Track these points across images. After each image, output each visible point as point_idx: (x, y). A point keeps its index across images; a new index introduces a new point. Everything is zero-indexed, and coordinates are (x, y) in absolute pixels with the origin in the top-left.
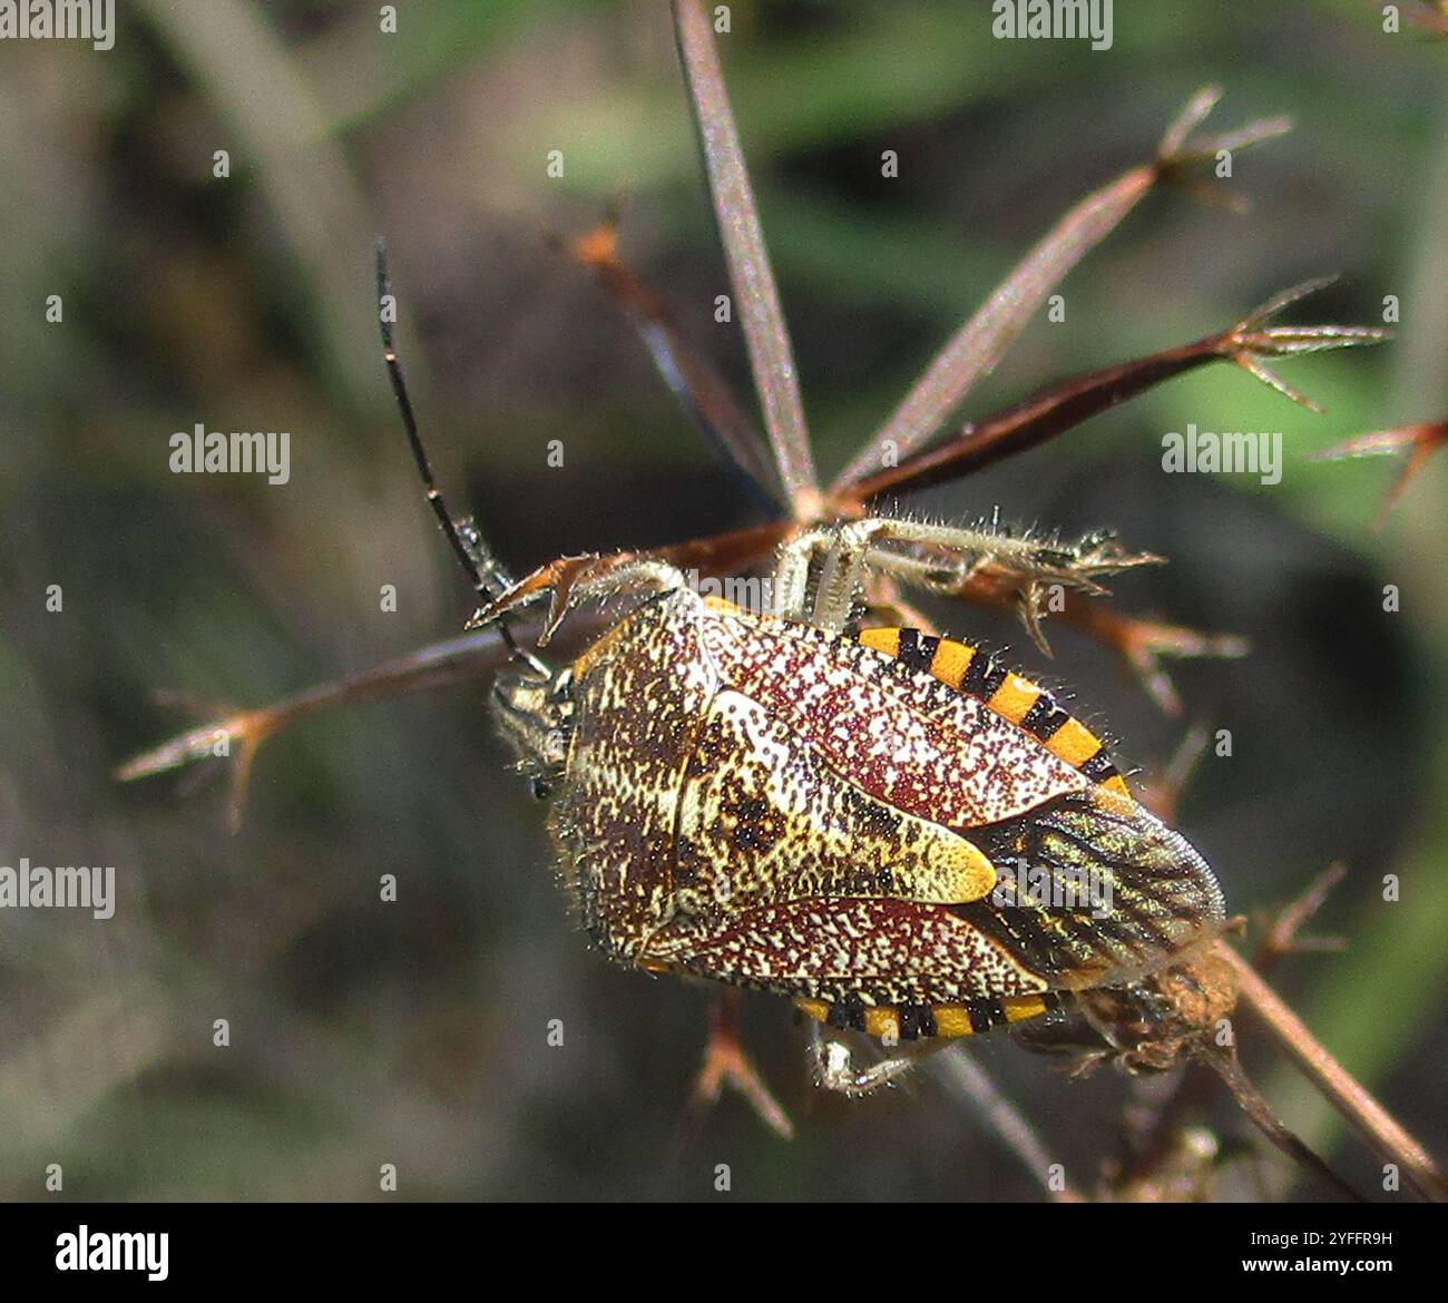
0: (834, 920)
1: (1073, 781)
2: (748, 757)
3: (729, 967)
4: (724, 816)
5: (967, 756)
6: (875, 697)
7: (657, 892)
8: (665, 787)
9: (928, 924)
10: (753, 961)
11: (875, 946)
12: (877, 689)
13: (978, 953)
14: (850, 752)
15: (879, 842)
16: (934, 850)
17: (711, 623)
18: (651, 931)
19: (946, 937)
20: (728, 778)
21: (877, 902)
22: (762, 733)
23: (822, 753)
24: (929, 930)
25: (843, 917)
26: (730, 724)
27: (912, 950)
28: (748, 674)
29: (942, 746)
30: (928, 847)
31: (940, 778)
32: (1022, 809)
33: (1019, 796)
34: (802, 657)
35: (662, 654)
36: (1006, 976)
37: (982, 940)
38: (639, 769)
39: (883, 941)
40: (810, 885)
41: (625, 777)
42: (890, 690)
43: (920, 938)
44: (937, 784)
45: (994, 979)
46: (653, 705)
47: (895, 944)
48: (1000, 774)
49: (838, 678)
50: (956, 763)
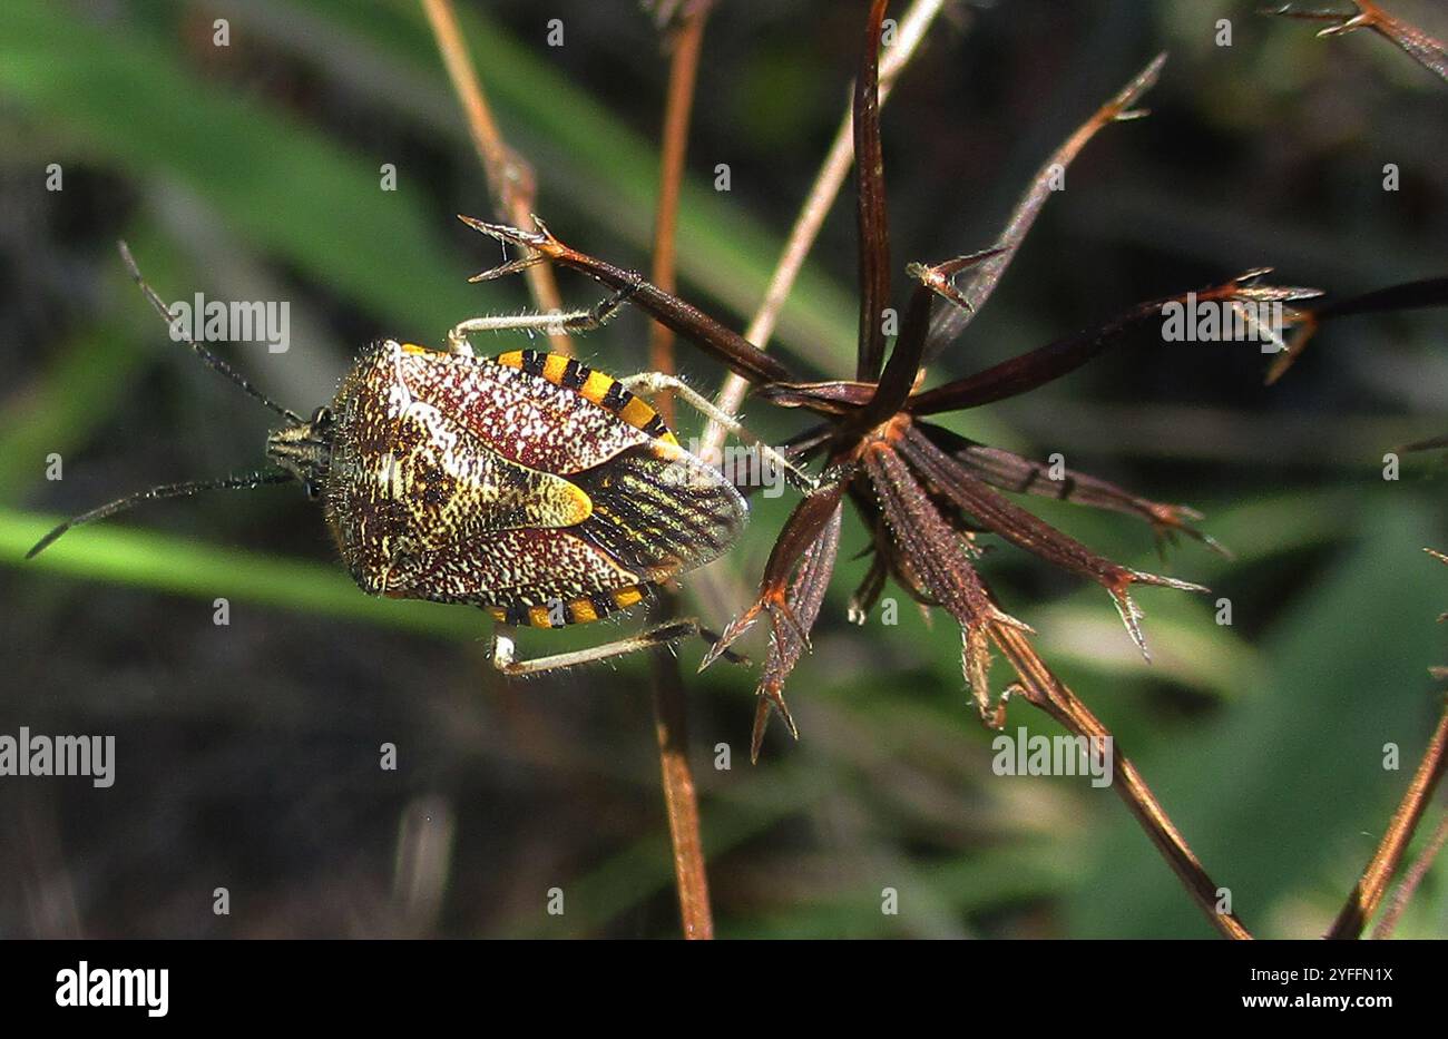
0: (496, 547)
1: (638, 437)
2: (429, 442)
3: (439, 590)
4: (417, 483)
5: (567, 427)
6: (508, 396)
7: (385, 542)
8: (381, 468)
9: (554, 543)
10: (453, 584)
11: (524, 562)
12: (509, 391)
13: (589, 560)
15: (516, 489)
16: (551, 492)
17: (405, 361)
18: (388, 570)
19: (566, 550)
20: (418, 458)
21: (520, 532)
22: (438, 426)
23: (476, 435)
24: (556, 546)
25: (502, 545)
27: (547, 562)
28: (429, 391)
29: (552, 423)
30: (546, 490)
31: (551, 444)
32: (606, 458)
33: (603, 450)
34: (462, 376)
35: (375, 384)
36: (610, 574)
37: (590, 550)
38: (366, 460)
39: (528, 558)
41: (359, 466)
42: (518, 391)
43: (551, 553)
45: (603, 577)
46: (370, 417)
47: (536, 559)
48: (590, 437)
49: (485, 386)
50: (561, 432)
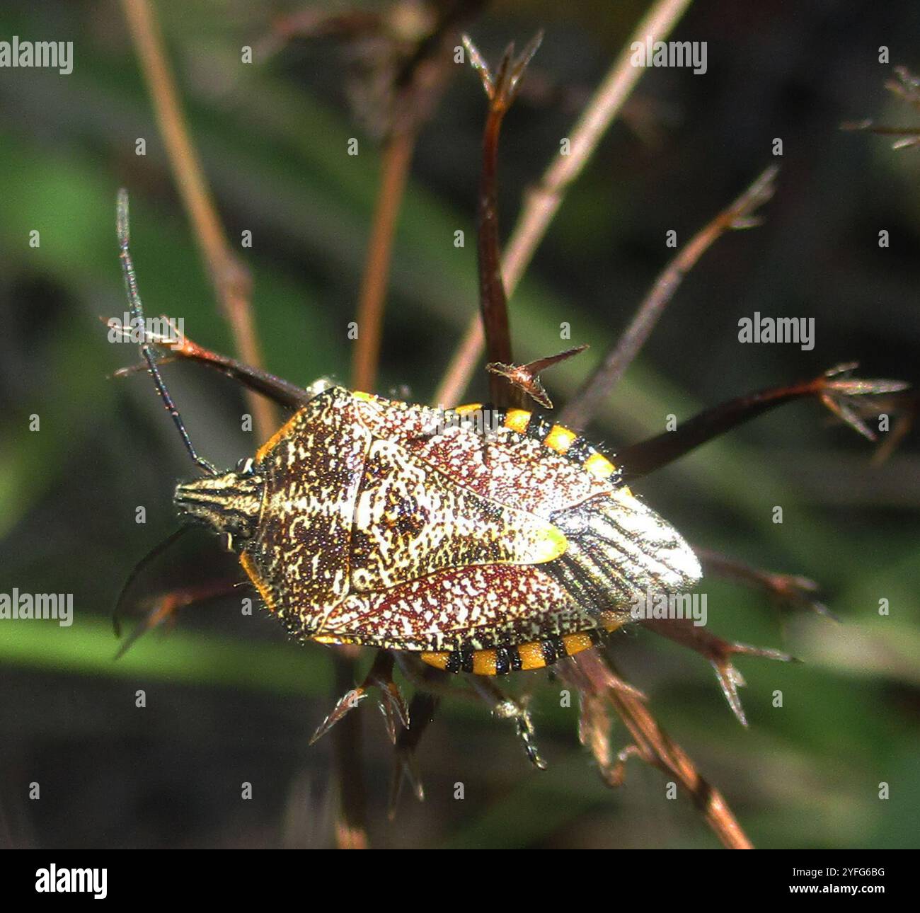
0: (459, 583)
1: (604, 486)
2: (400, 475)
3: (382, 631)
4: (387, 514)
5: (539, 471)
6: (475, 441)
7: (339, 574)
8: (345, 499)
9: (523, 580)
10: (400, 624)
11: (486, 600)
12: (475, 436)
13: (555, 599)
14: (465, 473)
15: (491, 524)
16: (526, 527)
18: (331, 608)
19: (535, 587)
20: (389, 490)
21: (489, 566)
22: (407, 462)
24: (524, 584)
25: (466, 582)
26: (385, 457)
27: (511, 601)
28: (390, 431)
29: (522, 466)
30: (522, 525)
31: (525, 485)
32: (577, 502)
33: (574, 494)
35: (334, 420)
37: (557, 588)
38: (325, 492)
39: (492, 596)
40: (444, 559)
41: (314, 500)
43: (518, 591)
44: (523, 488)
45: (564, 618)
47: (499, 598)
48: (561, 481)
50: (533, 475)
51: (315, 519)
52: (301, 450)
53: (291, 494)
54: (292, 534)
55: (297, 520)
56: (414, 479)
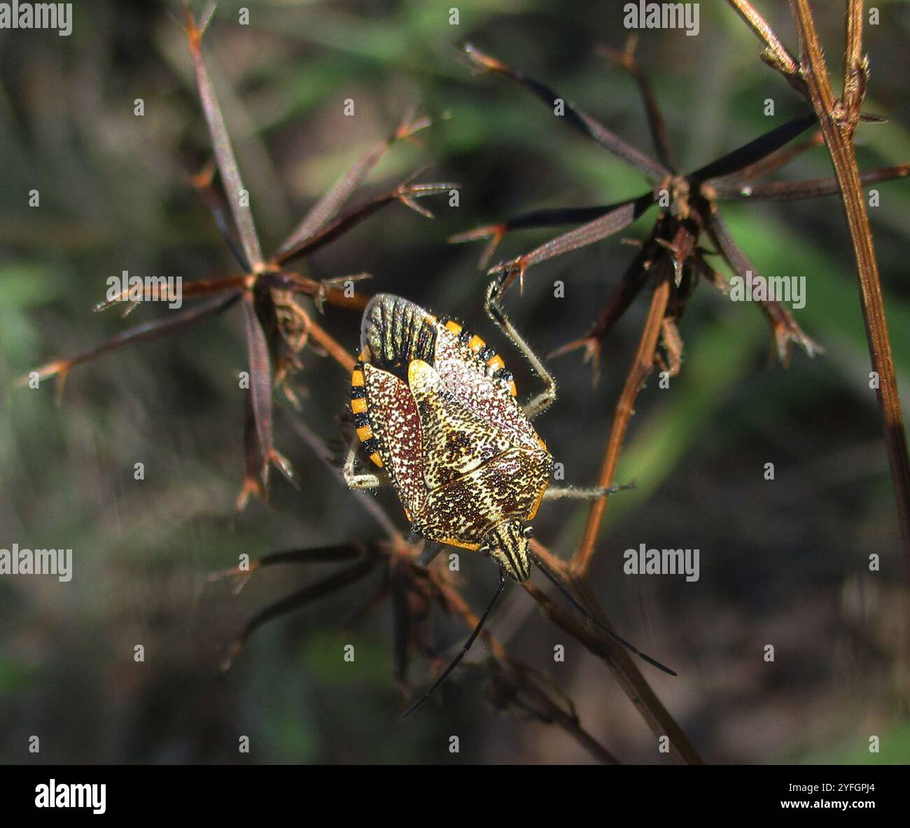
1: (368, 368)
2: (439, 462)
5: (385, 402)
6: (393, 444)
8: (471, 479)
12: (390, 446)
14: (413, 435)
15: (431, 403)
20: (451, 462)
25: (466, 396)
26: (435, 477)
29: (389, 411)
30: (420, 388)
34: (401, 476)
36: (444, 338)
37: (437, 352)
38: (475, 492)
39: (464, 379)
40: (465, 413)
41: (482, 495)
42: (387, 442)
44: (400, 403)
48: (382, 388)
51: (491, 487)
52: (461, 522)
53: (487, 511)
54: (506, 495)
55: (498, 497)
56: (436, 455)
